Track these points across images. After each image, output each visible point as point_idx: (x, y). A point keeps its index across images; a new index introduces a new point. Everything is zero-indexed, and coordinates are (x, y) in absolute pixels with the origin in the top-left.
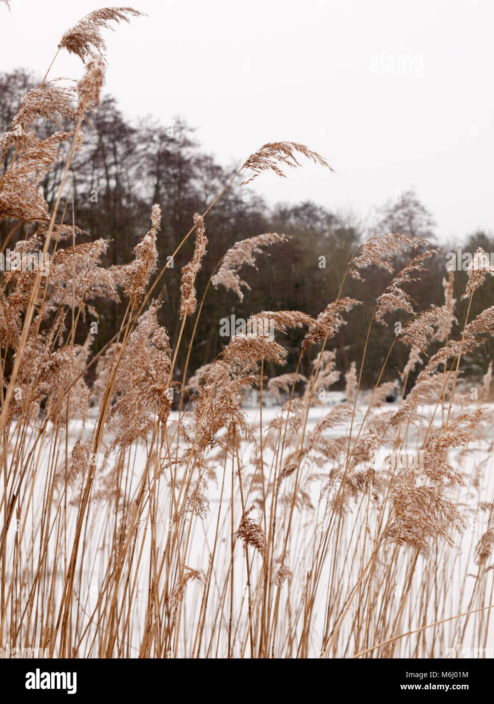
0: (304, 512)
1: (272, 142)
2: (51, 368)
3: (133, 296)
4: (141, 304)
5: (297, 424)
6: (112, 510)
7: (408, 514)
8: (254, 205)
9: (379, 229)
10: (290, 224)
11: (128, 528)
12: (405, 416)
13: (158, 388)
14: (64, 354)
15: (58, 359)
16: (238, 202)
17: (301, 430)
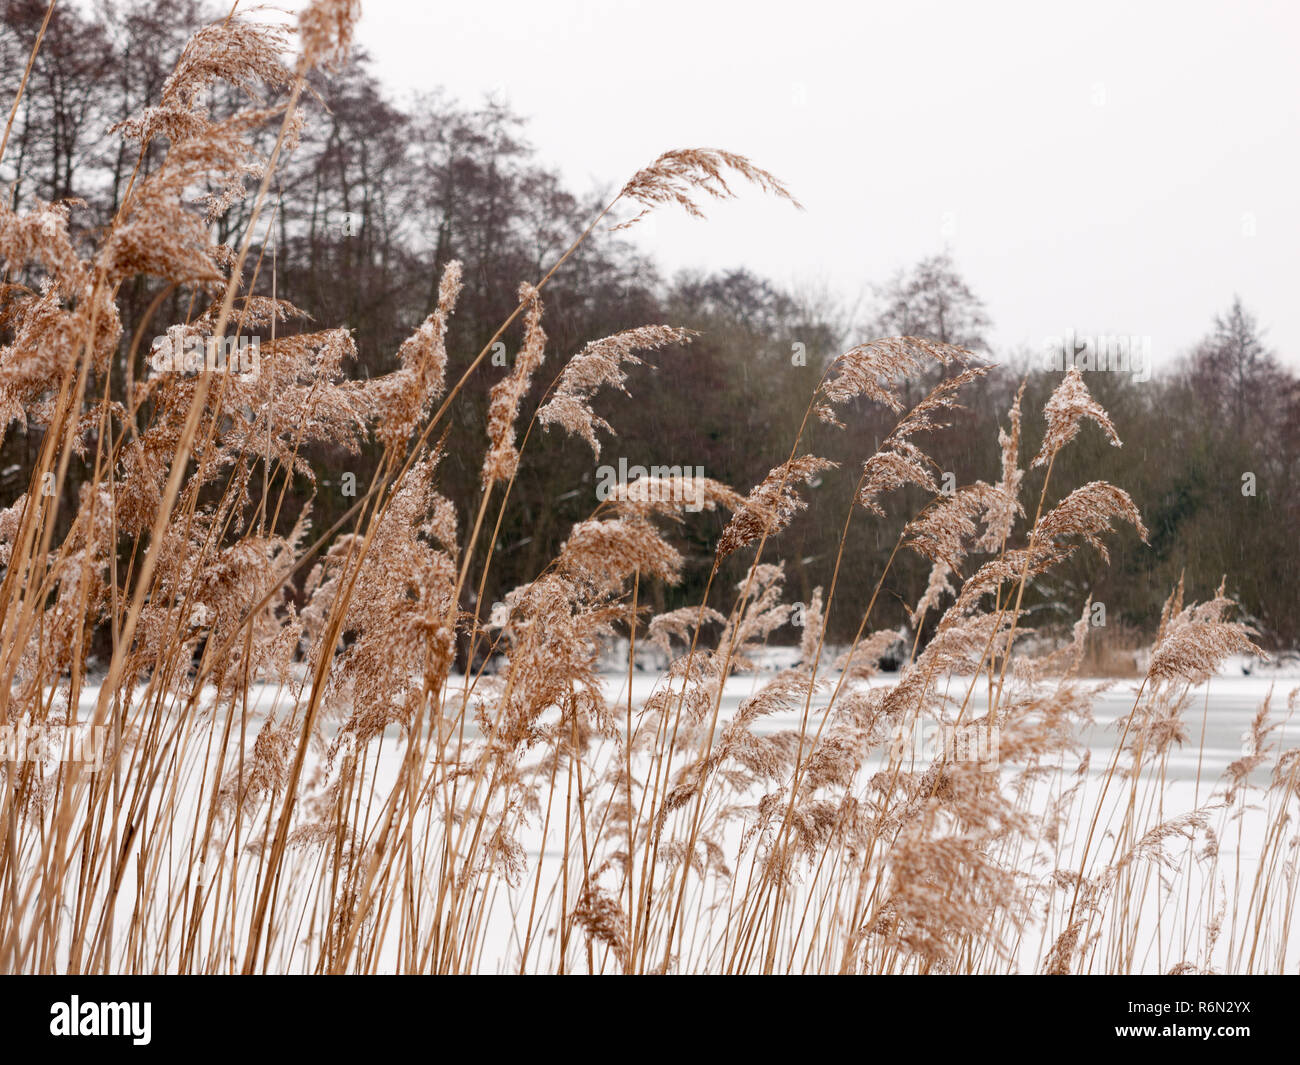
0: (710, 880)
1: (680, 148)
2: (223, 578)
3: (391, 440)
4: (407, 458)
5: (701, 704)
6: (329, 863)
7: (919, 891)
8: (635, 274)
9: (878, 329)
10: (705, 314)
11: (359, 899)
12: (912, 694)
13: (427, 622)
14: (250, 551)
15: (236, 561)
16: (603, 266)
17: (708, 718)
